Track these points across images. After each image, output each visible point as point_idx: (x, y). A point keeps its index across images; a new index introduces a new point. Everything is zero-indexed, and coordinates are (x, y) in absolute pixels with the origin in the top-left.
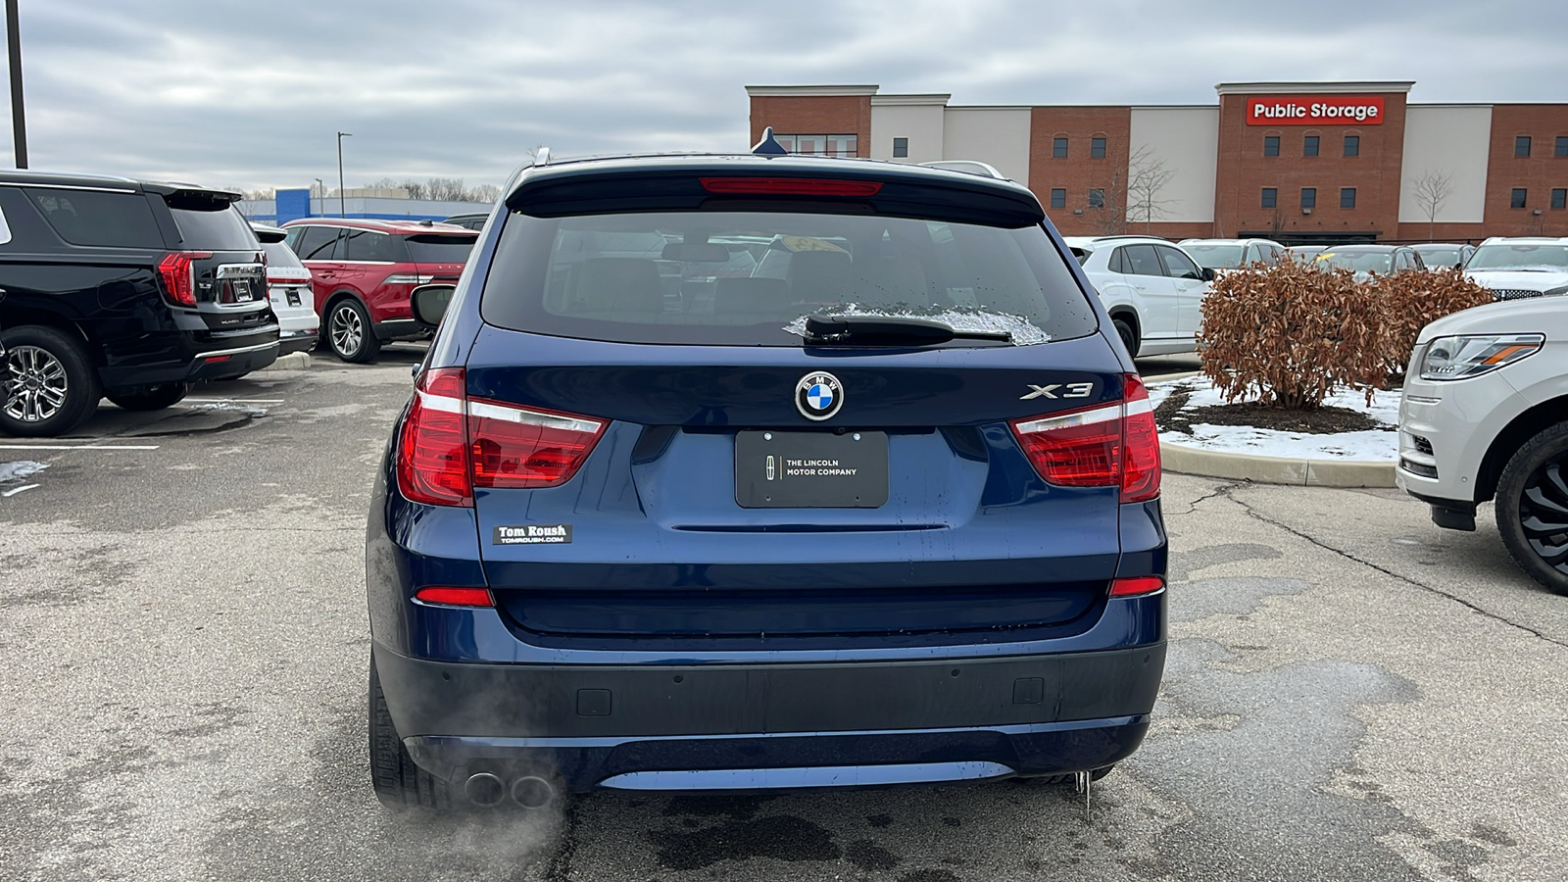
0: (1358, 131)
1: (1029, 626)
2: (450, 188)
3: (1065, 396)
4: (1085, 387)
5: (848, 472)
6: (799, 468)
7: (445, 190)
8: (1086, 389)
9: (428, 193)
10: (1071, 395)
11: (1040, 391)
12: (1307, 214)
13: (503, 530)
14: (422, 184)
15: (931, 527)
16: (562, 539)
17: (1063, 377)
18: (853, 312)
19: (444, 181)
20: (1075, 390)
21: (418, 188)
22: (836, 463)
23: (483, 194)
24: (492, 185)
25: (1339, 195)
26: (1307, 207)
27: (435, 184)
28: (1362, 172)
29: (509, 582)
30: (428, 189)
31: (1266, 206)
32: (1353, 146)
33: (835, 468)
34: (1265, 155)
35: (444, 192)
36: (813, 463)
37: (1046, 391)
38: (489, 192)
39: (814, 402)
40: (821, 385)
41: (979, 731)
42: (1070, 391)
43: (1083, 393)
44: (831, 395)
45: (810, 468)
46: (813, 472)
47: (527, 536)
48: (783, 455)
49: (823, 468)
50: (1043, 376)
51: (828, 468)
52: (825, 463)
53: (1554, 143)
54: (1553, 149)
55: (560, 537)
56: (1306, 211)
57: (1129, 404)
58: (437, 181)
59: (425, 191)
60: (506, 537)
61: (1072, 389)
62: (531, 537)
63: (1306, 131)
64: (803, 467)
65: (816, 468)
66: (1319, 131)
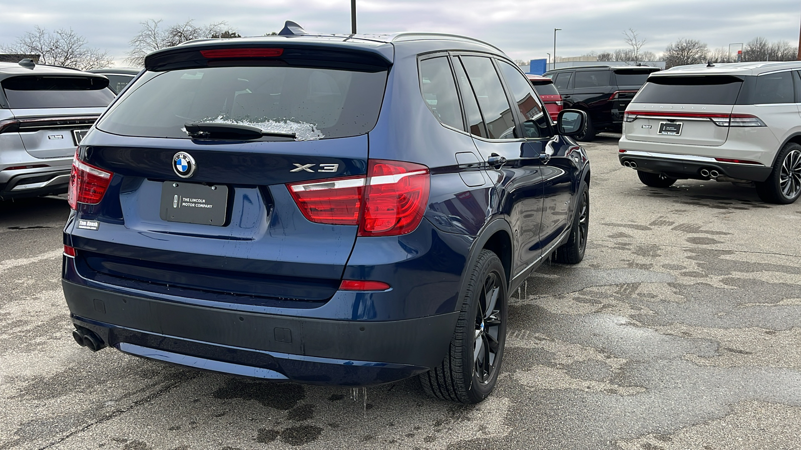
1: (300, 300)
2: (626, 54)
3: (319, 171)
4: (333, 166)
5: (209, 206)
6: (188, 202)
7: (623, 55)
8: (334, 168)
9: (614, 57)
10: (323, 171)
11: (300, 167)
14: (611, 53)
15: (244, 239)
16: (95, 229)
17: (317, 161)
18: (219, 121)
19: (623, 51)
20: (325, 168)
21: (608, 55)
22: (204, 201)
23: (644, 56)
24: (649, 51)
27: (618, 52)
29: (81, 246)
30: (614, 55)
33: (203, 203)
35: (622, 56)
36: (194, 200)
37: (306, 167)
38: (648, 56)
39: (180, 168)
40: (182, 159)
41: (259, 353)
42: (323, 168)
43: (332, 170)
44: (187, 165)
45: (192, 203)
46: (193, 205)
47: (86, 226)
48: (182, 195)
49: (198, 203)
50: (303, 160)
51: (200, 203)
52: (200, 201)
55: (95, 227)
57: (372, 178)
58: (620, 51)
59: (612, 57)
60: (81, 225)
61: (324, 167)
64: (190, 202)
65: (195, 203)
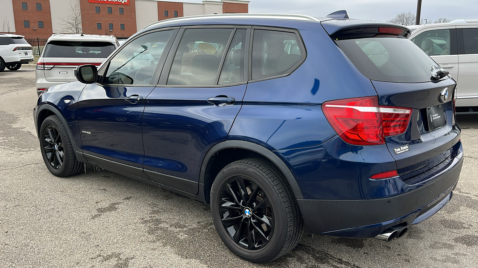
0: (123, 7)
12: (111, 31)
13: (395, 149)
25: (120, 26)
26: (111, 29)
28: (125, 19)
29: (400, 167)
31: (99, 29)
32: (122, 11)
34: (96, 13)
47: (401, 150)
53: (174, 13)
54: (174, 14)
56: (111, 30)
60: (397, 152)
62: (402, 150)
63: (108, 6)
66: (111, 6)
